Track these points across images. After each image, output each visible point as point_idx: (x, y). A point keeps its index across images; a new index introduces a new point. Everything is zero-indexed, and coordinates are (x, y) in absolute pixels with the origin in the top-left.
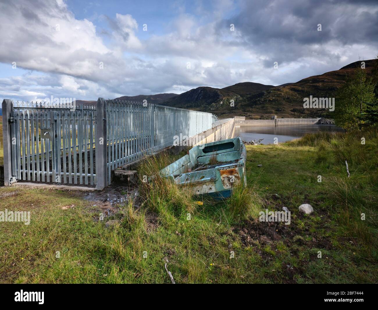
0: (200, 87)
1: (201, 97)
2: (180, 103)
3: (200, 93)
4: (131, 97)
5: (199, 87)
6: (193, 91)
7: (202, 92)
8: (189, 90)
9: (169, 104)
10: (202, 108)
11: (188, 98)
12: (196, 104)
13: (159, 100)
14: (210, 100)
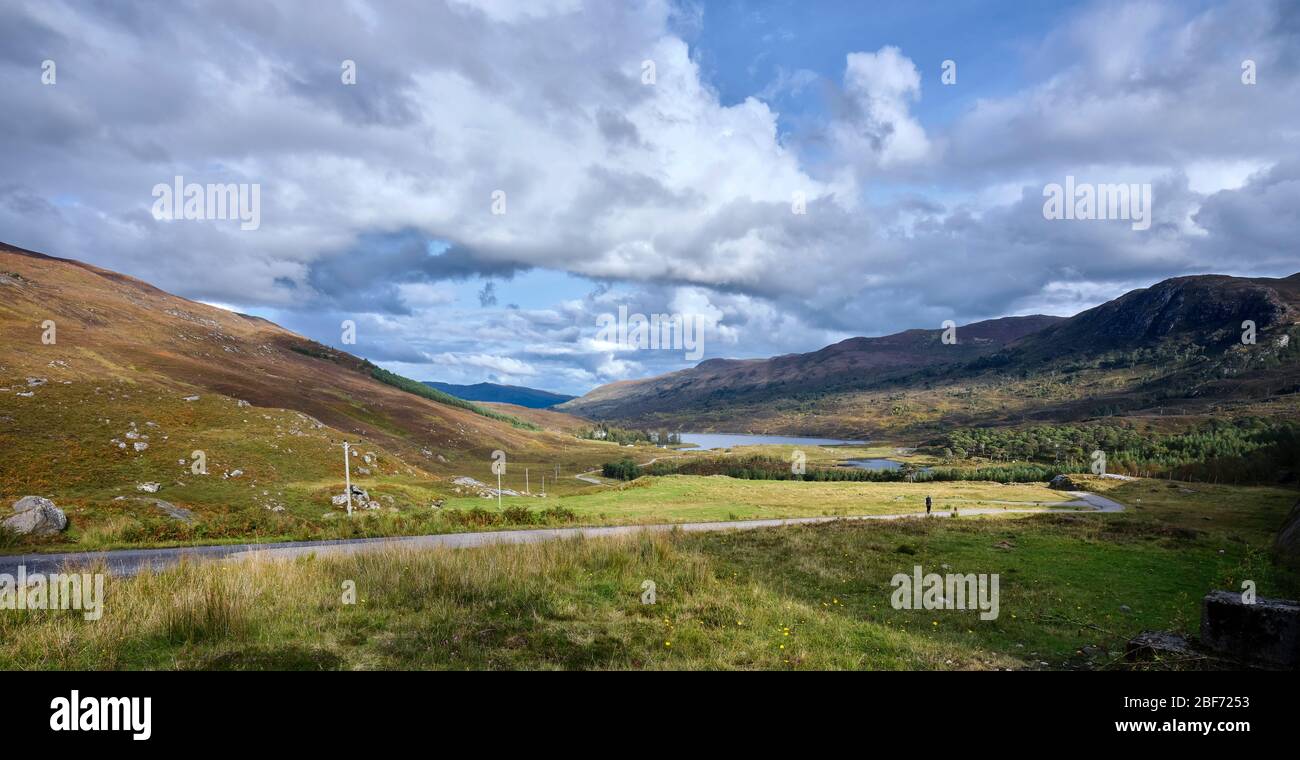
0: (1169, 281)
1: (1173, 320)
2: (1071, 351)
3: (1168, 307)
4: (877, 339)
5: (1166, 279)
6: (1136, 299)
7: (1182, 299)
8: (1114, 298)
9: (1023, 356)
10: (1175, 367)
11: (1112, 328)
12: (1148, 350)
13: (983, 342)
14: (1221, 331)
